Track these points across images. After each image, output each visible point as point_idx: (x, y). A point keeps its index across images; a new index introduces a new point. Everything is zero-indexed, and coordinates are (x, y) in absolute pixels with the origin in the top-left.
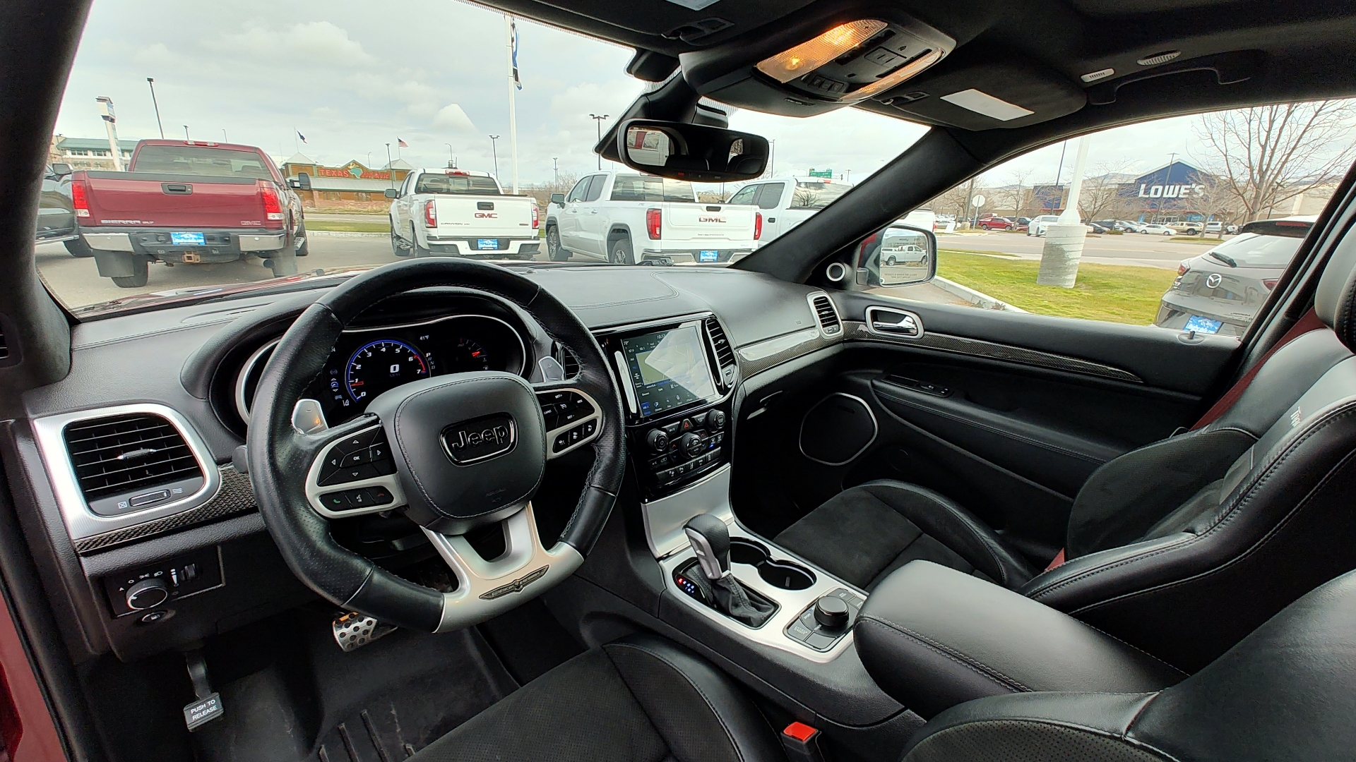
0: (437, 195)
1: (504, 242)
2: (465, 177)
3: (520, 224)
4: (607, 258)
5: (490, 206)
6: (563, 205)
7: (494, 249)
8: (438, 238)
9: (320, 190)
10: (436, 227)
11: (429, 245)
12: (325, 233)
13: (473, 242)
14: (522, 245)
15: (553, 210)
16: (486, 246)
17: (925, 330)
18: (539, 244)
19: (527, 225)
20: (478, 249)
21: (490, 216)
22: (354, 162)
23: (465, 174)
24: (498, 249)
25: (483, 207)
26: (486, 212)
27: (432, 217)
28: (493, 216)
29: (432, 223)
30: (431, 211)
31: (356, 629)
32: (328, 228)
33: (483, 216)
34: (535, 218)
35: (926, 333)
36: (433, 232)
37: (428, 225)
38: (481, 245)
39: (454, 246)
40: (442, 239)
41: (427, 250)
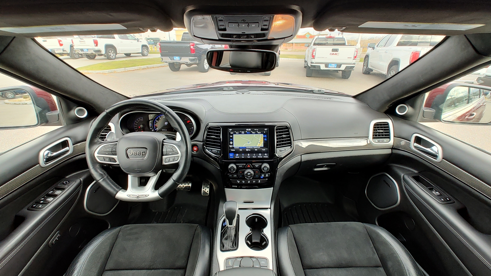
0: (318, 46)
1: (339, 65)
2: (333, 38)
3: (348, 58)
4: (386, 73)
5: (337, 50)
6: (373, 48)
7: (335, 68)
8: (314, 63)
9: (295, 43)
10: (315, 59)
11: (311, 65)
12: (287, 59)
13: (327, 65)
14: (346, 67)
15: (369, 51)
16: (332, 66)
17: (443, 159)
18: (354, 66)
19: (351, 58)
20: (328, 67)
21: (336, 54)
22: (308, 33)
23: (333, 37)
24: (336, 68)
25: (334, 51)
26: (335, 53)
27: (314, 55)
28: (337, 54)
29: (313, 57)
30: (314, 53)
31: (183, 186)
32: (289, 57)
33: (333, 54)
34: (355, 55)
35: (443, 160)
36: (313, 61)
37: (312, 58)
38: (329, 66)
39: (319, 66)
40: (316, 63)
41: (310, 67)
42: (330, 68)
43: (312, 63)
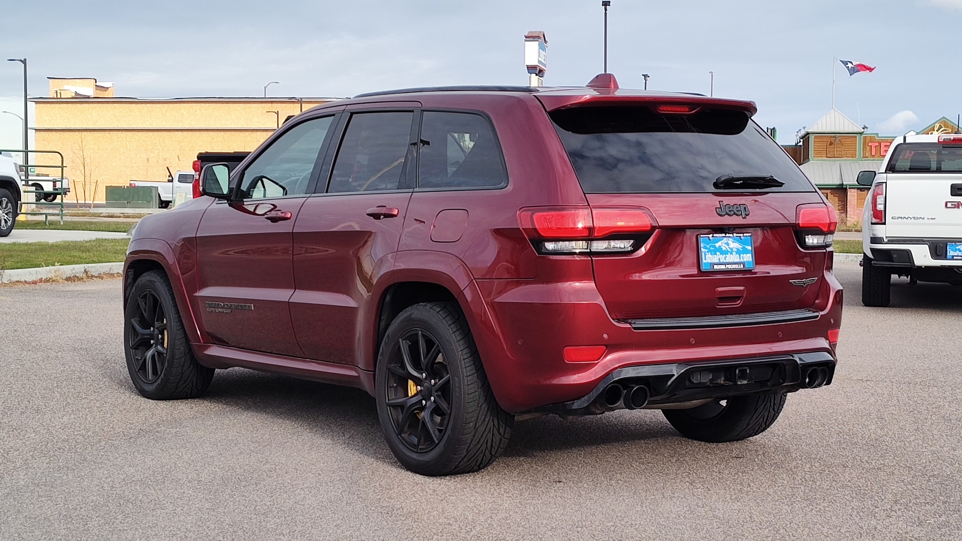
8: (886, 240)
10: (885, 224)
11: (872, 250)
13: (938, 248)
20: (945, 258)
25: (960, 193)
27: (880, 207)
29: (879, 216)
30: (880, 200)
33: (957, 206)
36: (881, 231)
37: (874, 220)
38: (950, 253)
39: (908, 253)
40: (891, 241)
41: (871, 260)
42: (952, 258)
43: (875, 240)
